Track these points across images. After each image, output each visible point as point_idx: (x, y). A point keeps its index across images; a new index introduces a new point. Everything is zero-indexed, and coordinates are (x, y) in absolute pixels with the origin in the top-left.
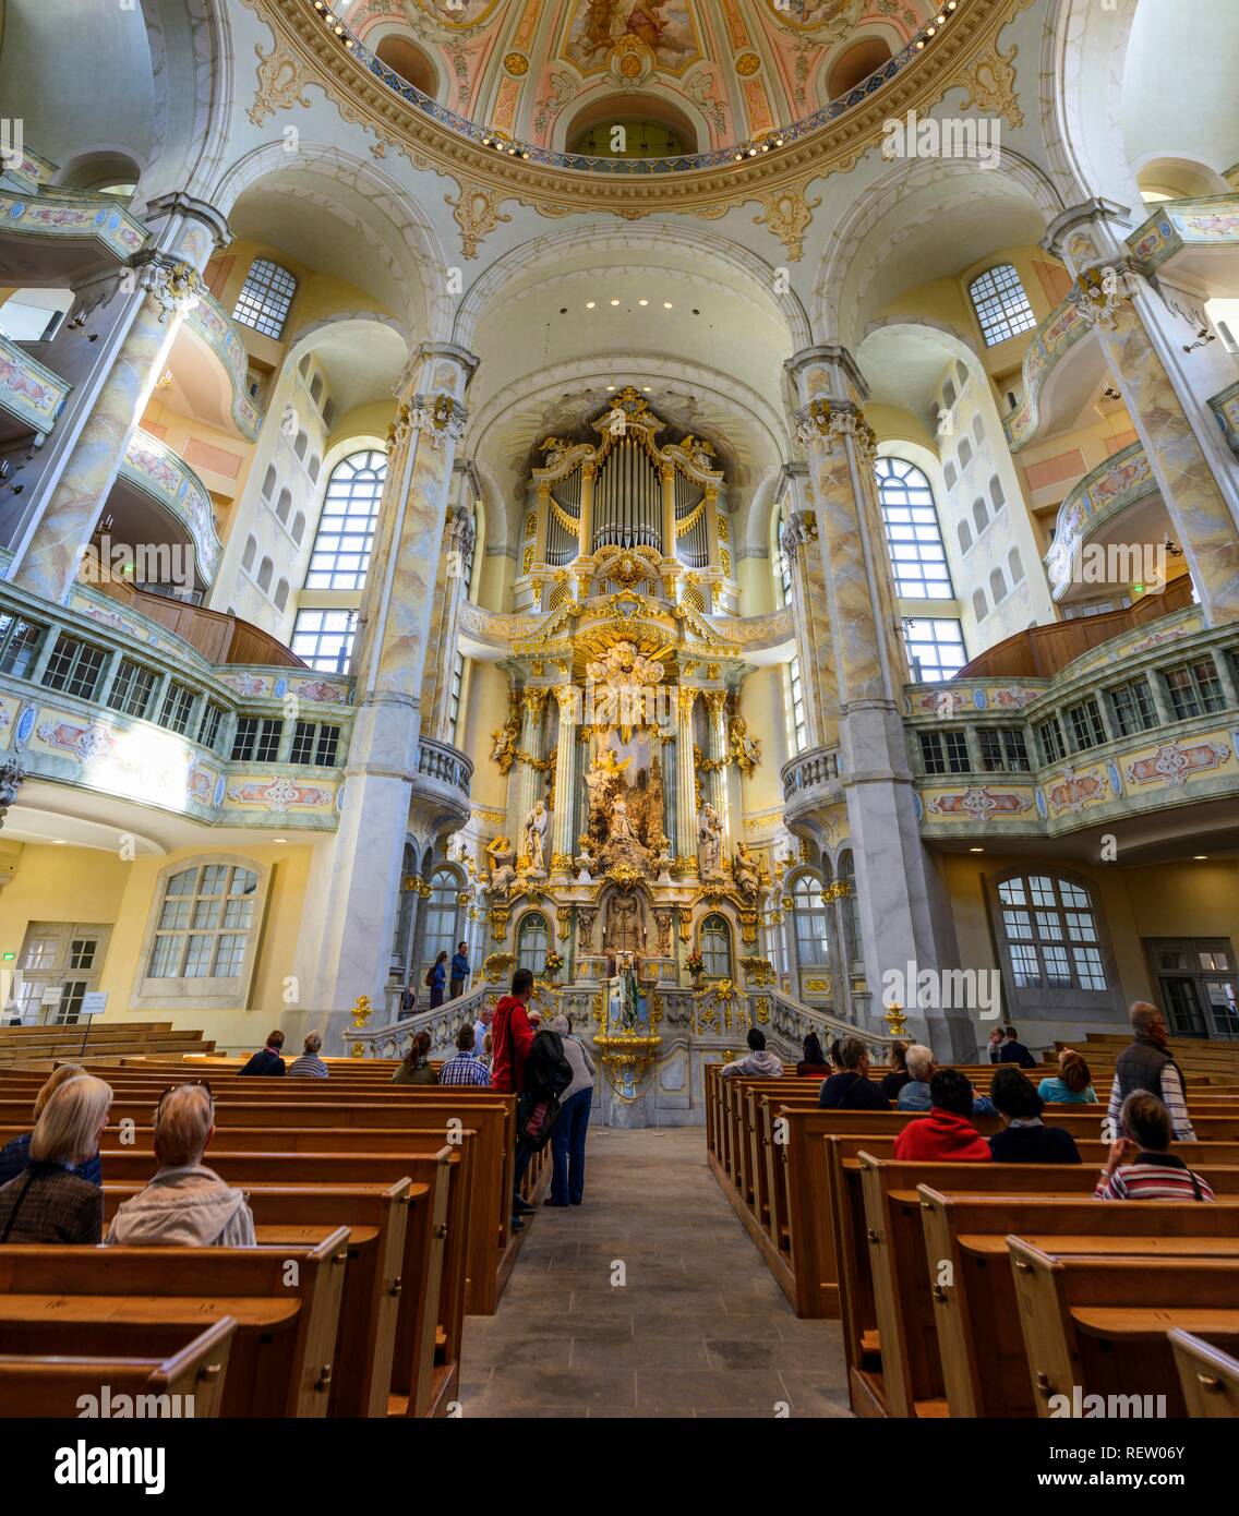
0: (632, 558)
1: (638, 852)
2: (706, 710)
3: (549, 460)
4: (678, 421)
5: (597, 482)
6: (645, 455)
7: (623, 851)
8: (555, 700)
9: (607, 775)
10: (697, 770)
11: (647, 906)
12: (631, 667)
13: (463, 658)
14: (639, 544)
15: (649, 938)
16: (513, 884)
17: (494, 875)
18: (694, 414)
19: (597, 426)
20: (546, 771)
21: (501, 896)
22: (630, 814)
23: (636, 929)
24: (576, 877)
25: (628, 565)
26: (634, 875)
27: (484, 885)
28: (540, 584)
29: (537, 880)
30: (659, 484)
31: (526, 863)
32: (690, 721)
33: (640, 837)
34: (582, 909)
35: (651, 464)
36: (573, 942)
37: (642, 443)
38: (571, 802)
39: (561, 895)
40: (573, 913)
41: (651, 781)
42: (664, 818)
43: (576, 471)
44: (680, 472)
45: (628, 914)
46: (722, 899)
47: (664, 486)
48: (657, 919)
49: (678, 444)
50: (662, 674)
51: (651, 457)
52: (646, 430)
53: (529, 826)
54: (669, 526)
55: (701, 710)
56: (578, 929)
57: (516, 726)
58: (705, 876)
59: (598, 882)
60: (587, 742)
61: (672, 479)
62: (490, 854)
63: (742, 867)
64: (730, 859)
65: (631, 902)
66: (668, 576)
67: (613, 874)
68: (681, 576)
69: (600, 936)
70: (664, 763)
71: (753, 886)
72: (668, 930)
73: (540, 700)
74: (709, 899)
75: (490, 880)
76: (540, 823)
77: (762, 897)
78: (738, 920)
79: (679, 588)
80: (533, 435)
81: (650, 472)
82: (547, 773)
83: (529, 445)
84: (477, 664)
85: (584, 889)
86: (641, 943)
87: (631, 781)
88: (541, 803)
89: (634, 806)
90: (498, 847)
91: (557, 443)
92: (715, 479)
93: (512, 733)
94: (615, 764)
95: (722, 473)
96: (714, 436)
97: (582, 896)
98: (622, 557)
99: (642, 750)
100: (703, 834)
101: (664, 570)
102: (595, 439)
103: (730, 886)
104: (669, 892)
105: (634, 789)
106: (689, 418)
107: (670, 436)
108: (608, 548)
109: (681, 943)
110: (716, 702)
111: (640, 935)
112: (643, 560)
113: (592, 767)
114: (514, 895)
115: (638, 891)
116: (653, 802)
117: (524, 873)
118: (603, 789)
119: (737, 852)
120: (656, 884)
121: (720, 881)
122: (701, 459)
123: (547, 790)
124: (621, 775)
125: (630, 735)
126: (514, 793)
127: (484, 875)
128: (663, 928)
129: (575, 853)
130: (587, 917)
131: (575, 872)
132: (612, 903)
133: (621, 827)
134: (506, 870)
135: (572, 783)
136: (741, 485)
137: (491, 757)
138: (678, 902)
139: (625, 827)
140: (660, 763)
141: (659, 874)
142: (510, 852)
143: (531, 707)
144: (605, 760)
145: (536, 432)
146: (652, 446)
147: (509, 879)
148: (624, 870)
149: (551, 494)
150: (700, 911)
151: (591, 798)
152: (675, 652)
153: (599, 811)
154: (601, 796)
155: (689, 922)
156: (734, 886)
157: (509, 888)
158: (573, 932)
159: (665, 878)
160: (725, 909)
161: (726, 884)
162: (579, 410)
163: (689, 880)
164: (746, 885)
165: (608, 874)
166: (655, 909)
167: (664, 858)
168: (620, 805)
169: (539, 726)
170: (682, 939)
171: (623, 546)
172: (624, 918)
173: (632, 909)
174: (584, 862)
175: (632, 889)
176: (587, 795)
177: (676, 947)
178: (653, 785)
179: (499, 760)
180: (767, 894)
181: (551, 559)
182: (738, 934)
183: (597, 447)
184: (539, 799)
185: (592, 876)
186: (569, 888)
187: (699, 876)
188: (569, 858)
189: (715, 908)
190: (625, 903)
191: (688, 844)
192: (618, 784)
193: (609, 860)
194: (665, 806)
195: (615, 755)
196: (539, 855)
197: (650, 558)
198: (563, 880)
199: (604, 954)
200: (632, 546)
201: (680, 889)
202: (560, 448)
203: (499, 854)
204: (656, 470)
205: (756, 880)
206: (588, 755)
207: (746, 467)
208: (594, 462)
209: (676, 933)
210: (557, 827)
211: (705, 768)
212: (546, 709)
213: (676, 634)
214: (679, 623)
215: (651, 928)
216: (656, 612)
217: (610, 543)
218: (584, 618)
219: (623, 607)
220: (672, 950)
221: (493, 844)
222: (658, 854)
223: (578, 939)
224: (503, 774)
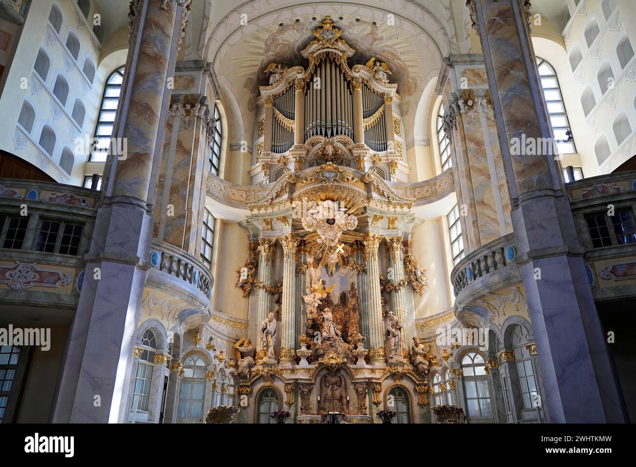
0: (332, 143)
1: (342, 346)
2: (388, 250)
3: (271, 80)
4: (364, 46)
5: (306, 94)
6: (341, 72)
7: (331, 346)
8: (281, 246)
9: (319, 296)
10: (383, 292)
11: (349, 382)
12: (334, 220)
13: (215, 219)
14: (337, 133)
15: (351, 403)
16: (254, 369)
17: (239, 363)
18: (375, 40)
19: (305, 54)
20: (275, 292)
21: (245, 377)
22: (336, 321)
23: (341, 397)
24: (298, 364)
25: (330, 150)
26: (340, 360)
27: (232, 369)
28: (267, 167)
29: (271, 365)
30: (351, 93)
31: (262, 355)
32: (377, 258)
33: (343, 337)
34: (303, 384)
35: (345, 79)
36: (296, 406)
37: (338, 63)
38: (294, 314)
39: (287, 375)
40: (296, 387)
41: (350, 300)
42: (359, 323)
43: (291, 87)
44: (366, 86)
45: (336, 387)
46: (403, 376)
47: (355, 94)
48: (357, 391)
49: (365, 65)
50: (356, 224)
51: (344, 74)
52: (341, 54)
53: (264, 330)
54: (358, 124)
55: (384, 250)
56: (300, 398)
57: (254, 265)
58: (390, 361)
59: (313, 366)
60: (304, 274)
61: (360, 90)
62: (237, 350)
63: (416, 354)
64: (407, 349)
65: (337, 379)
66: (359, 157)
67: (325, 360)
68: (368, 155)
69: (315, 402)
70: (358, 287)
71: (425, 367)
72: (365, 397)
73: (270, 247)
74: (394, 376)
75: (236, 366)
76: (272, 327)
77: (431, 374)
78: (415, 390)
79: (367, 165)
80: (259, 60)
81: (344, 84)
82: (276, 296)
83: (256, 69)
84: (225, 224)
85: (303, 371)
86: (345, 407)
87: (336, 300)
88: (272, 314)
89: (339, 317)
90: (241, 345)
91: (277, 67)
92: (391, 90)
93: (251, 269)
94: (324, 289)
95: (396, 85)
96: (390, 57)
97: (302, 376)
98: (326, 144)
99: (343, 280)
100: (388, 333)
101: (356, 152)
102: (304, 63)
103: (408, 367)
104: (364, 372)
105: (338, 305)
106: (372, 43)
107: (358, 59)
108: (315, 137)
109: (374, 406)
110: (395, 245)
111: (345, 401)
112: (340, 145)
113: (307, 291)
114: (254, 377)
115: (342, 372)
116: (352, 313)
117: (261, 362)
118: (316, 305)
119: (412, 343)
120: (355, 366)
121: (402, 364)
122: (381, 75)
123: (276, 307)
124: (328, 296)
125: (334, 269)
126: (254, 309)
127: (232, 363)
128: (361, 396)
129: (297, 346)
130: (306, 390)
131: (297, 360)
132: (324, 380)
133: (330, 329)
134: (248, 360)
135: (294, 301)
136: (410, 94)
137: (236, 285)
138: (372, 378)
139: (332, 329)
140: (356, 287)
141: (357, 360)
142: (250, 347)
143: (263, 250)
144: (317, 286)
145: (261, 58)
146: (345, 66)
147: (250, 366)
148: (332, 358)
149: (274, 105)
150: (387, 384)
151: (308, 312)
152: (365, 208)
153: (313, 320)
154: (315, 310)
155: (379, 392)
156: (411, 368)
157: (250, 372)
158: (296, 401)
159: (362, 362)
160: (406, 383)
161: (406, 367)
162: (292, 40)
163: (379, 364)
164: (420, 366)
165: (320, 360)
166: (355, 384)
167: (361, 348)
168: (328, 315)
169: (270, 263)
170: (375, 403)
171: (326, 135)
172: (332, 389)
173: (339, 384)
174: (303, 352)
175: (338, 370)
176: (305, 309)
177: (371, 408)
178: (352, 302)
179: (242, 287)
180: (436, 372)
181: (274, 149)
182: (415, 400)
183: (306, 68)
184: (271, 311)
185: (309, 363)
186: (293, 371)
187: (386, 361)
188: (293, 351)
189: (398, 382)
190: (333, 380)
191: (377, 340)
192: (326, 302)
193: (322, 351)
194: (360, 315)
195: (324, 283)
196: (271, 349)
197: (345, 144)
198: (289, 365)
199: (318, 414)
200: (332, 135)
201: (373, 371)
202: (279, 70)
203: (242, 349)
204: (349, 83)
205: (427, 363)
206: (305, 282)
207: (414, 79)
208: (304, 80)
209: (370, 399)
210: (283, 331)
211: (388, 290)
212: (274, 253)
213: (365, 193)
214: (368, 185)
215: (352, 396)
216: (350, 178)
217: (317, 134)
218: (299, 185)
219: (327, 175)
220: (367, 411)
221: (238, 344)
222: (356, 348)
223: (300, 405)
224: (245, 297)
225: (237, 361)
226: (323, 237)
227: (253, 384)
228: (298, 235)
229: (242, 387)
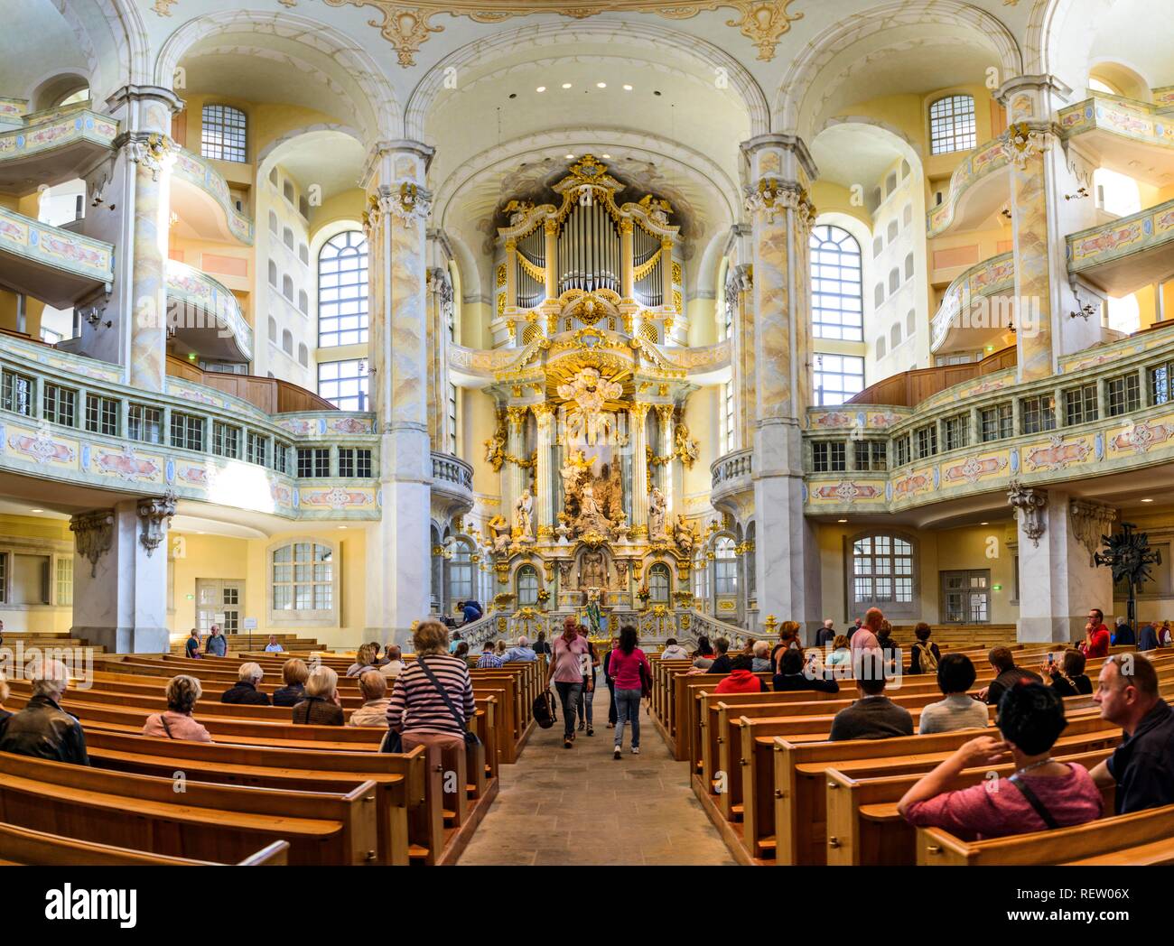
0: (593, 299)
1: (603, 523)
2: (657, 419)
3: (513, 220)
4: (638, 182)
5: (560, 236)
6: (605, 211)
7: (592, 523)
8: (533, 415)
9: (577, 469)
10: (649, 464)
11: (609, 559)
12: (595, 388)
13: (455, 388)
14: (600, 287)
16: (510, 547)
17: (495, 541)
18: (652, 178)
19: (557, 190)
20: (529, 467)
21: (502, 555)
22: (596, 497)
23: (602, 574)
24: (557, 541)
25: (590, 306)
26: (600, 538)
27: (489, 548)
28: (514, 324)
29: (529, 544)
30: (618, 236)
31: (519, 533)
32: (644, 429)
33: (604, 513)
34: (562, 562)
35: (611, 219)
36: (556, 583)
37: (602, 201)
38: (551, 490)
39: (546, 553)
40: (556, 564)
41: (613, 473)
42: (623, 500)
43: (540, 228)
44: (638, 226)
45: (596, 564)
46: (665, 552)
47: (623, 238)
48: (617, 567)
49: (639, 203)
50: (621, 392)
51: (610, 214)
52: (606, 190)
53: (519, 507)
54: (627, 274)
55: (653, 419)
56: (559, 575)
57: (503, 435)
58: (652, 538)
59: (572, 544)
60: (561, 448)
61: (630, 232)
62: (491, 528)
63: (681, 531)
64: (672, 526)
65: (598, 556)
66: (626, 314)
67: (584, 538)
68: (638, 313)
71: (688, 544)
72: (625, 574)
73: (521, 416)
74: (655, 553)
75: (493, 545)
76: (527, 505)
77: (694, 551)
78: (676, 566)
79: (636, 324)
80: (496, 199)
81: (609, 226)
82: (530, 470)
84: (467, 392)
85: (563, 549)
86: (605, 583)
87: (597, 473)
88: (527, 491)
89: (600, 491)
91: (520, 205)
92: (671, 234)
95: (677, 228)
96: (671, 195)
97: (561, 554)
98: (585, 299)
99: (605, 451)
100: (652, 510)
101: (623, 309)
102: (556, 200)
103: (671, 544)
104: (625, 549)
105: (599, 478)
106: (649, 181)
107: (629, 196)
108: (572, 292)
109: (634, 582)
110: (665, 414)
111: (605, 577)
112: (604, 301)
113: (565, 464)
114: (512, 555)
116: (614, 487)
118: (575, 480)
119: (677, 522)
120: (616, 544)
121: (664, 541)
122: (659, 215)
123: (531, 481)
124: (588, 469)
125: (595, 439)
126: (506, 485)
127: (489, 542)
128: (621, 572)
129: (555, 525)
130: (566, 567)
131: (556, 537)
132: (584, 557)
133: (590, 505)
134: (504, 538)
135: (550, 476)
136: (695, 237)
137: (485, 459)
138: (633, 556)
139: (592, 506)
140: (619, 460)
141: (618, 537)
142: (506, 526)
143: (514, 422)
144: (576, 458)
145: (498, 197)
146: (612, 204)
147: (507, 544)
148: (593, 536)
149: (518, 248)
150: (649, 561)
151: (566, 487)
152: (632, 375)
153: (572, 495)
154: (573, 485)
155: (640, 568)
156: (674, 544)
157: (508, 550)
158: (556, 577)
159: (623, 540)
160: (667, 559)
161: (669, 544)
162: (539, 177)
163: (641, 541)
164: (683, 543)
165: (580, 538)
166: (615, 561)
167: (622, 526)
168: (588, 490)
169: (521, 435)
170: (635, 578)
171: (586, 289)
172: (593, 566)
173: (599, 561)
174: (562, 531)
176: (562, 485)
177: (631, 583)
178: (614, 476)
179: (492, 461)
180: (698, 549)
181: (521, 303)
182: (676, 575)
183: (559, 207)
184: (525, 488)
185: (569, 540)
186: (552, 548)
187: (649, 539)
188: (551, 530)
189: (660, 559)
190: (594, 557)
191: (640, 517)
192: (586, 476)
193: (581, 529)
194: (623, 490)
196: (528, 527)
197: (610, 299)
198: (548, 543)
200: (593, 289)
201: (634, 548)
202: (523, 209)
203: (498, 527)
204: (616, 225)
205: (690, 540)
206: (562, 455)
208: (557, 220)
209: (631, 575)
210: (540, 507)
211: (655, 463)
212: (526, 422)
213: (632, 360)
214: (635, 351)
215: (612, 573)
216: (615, 344)
217: (574, 287)
218: (553, 351)
219: (587, 340)
220: (627, 587)
221: (493, 521)
222: (617, 525)
223: (560, 581)
224: (496, 471)
225: (492, 539)
226: (582, 406)
227: (511, 561)
228: (553, 403)
229: (500, 564)
